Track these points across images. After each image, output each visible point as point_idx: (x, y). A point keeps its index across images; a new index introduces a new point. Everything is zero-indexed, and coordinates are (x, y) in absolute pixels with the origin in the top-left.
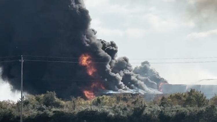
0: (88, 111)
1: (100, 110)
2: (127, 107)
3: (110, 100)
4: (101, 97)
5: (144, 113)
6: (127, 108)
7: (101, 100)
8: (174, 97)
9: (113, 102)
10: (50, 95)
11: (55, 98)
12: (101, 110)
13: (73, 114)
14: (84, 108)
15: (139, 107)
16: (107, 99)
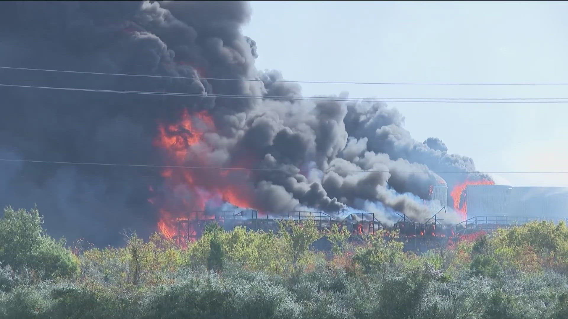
0: (197, 294)
1: (243, 290)
2: (346, 277)
3: (264, 249)
4: (224, 236)
5: (426, 305)
6: (346, 282)
7: (226, 247)
8: (525, 238)
9: (277, 257)
10: (20, 223)
11: (40, 237)
12: (247, 291)
13: (135, 303)
14: (179, 283)
15: (405, 281)
16: (249, 242)
